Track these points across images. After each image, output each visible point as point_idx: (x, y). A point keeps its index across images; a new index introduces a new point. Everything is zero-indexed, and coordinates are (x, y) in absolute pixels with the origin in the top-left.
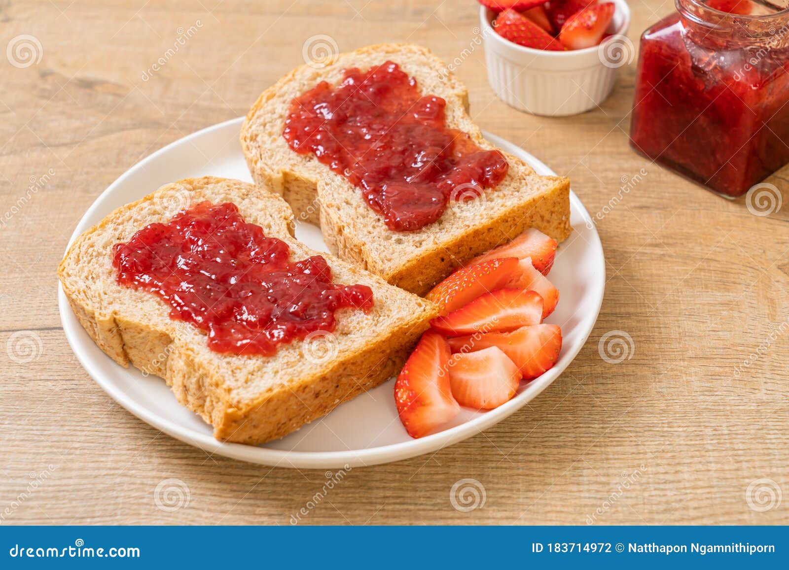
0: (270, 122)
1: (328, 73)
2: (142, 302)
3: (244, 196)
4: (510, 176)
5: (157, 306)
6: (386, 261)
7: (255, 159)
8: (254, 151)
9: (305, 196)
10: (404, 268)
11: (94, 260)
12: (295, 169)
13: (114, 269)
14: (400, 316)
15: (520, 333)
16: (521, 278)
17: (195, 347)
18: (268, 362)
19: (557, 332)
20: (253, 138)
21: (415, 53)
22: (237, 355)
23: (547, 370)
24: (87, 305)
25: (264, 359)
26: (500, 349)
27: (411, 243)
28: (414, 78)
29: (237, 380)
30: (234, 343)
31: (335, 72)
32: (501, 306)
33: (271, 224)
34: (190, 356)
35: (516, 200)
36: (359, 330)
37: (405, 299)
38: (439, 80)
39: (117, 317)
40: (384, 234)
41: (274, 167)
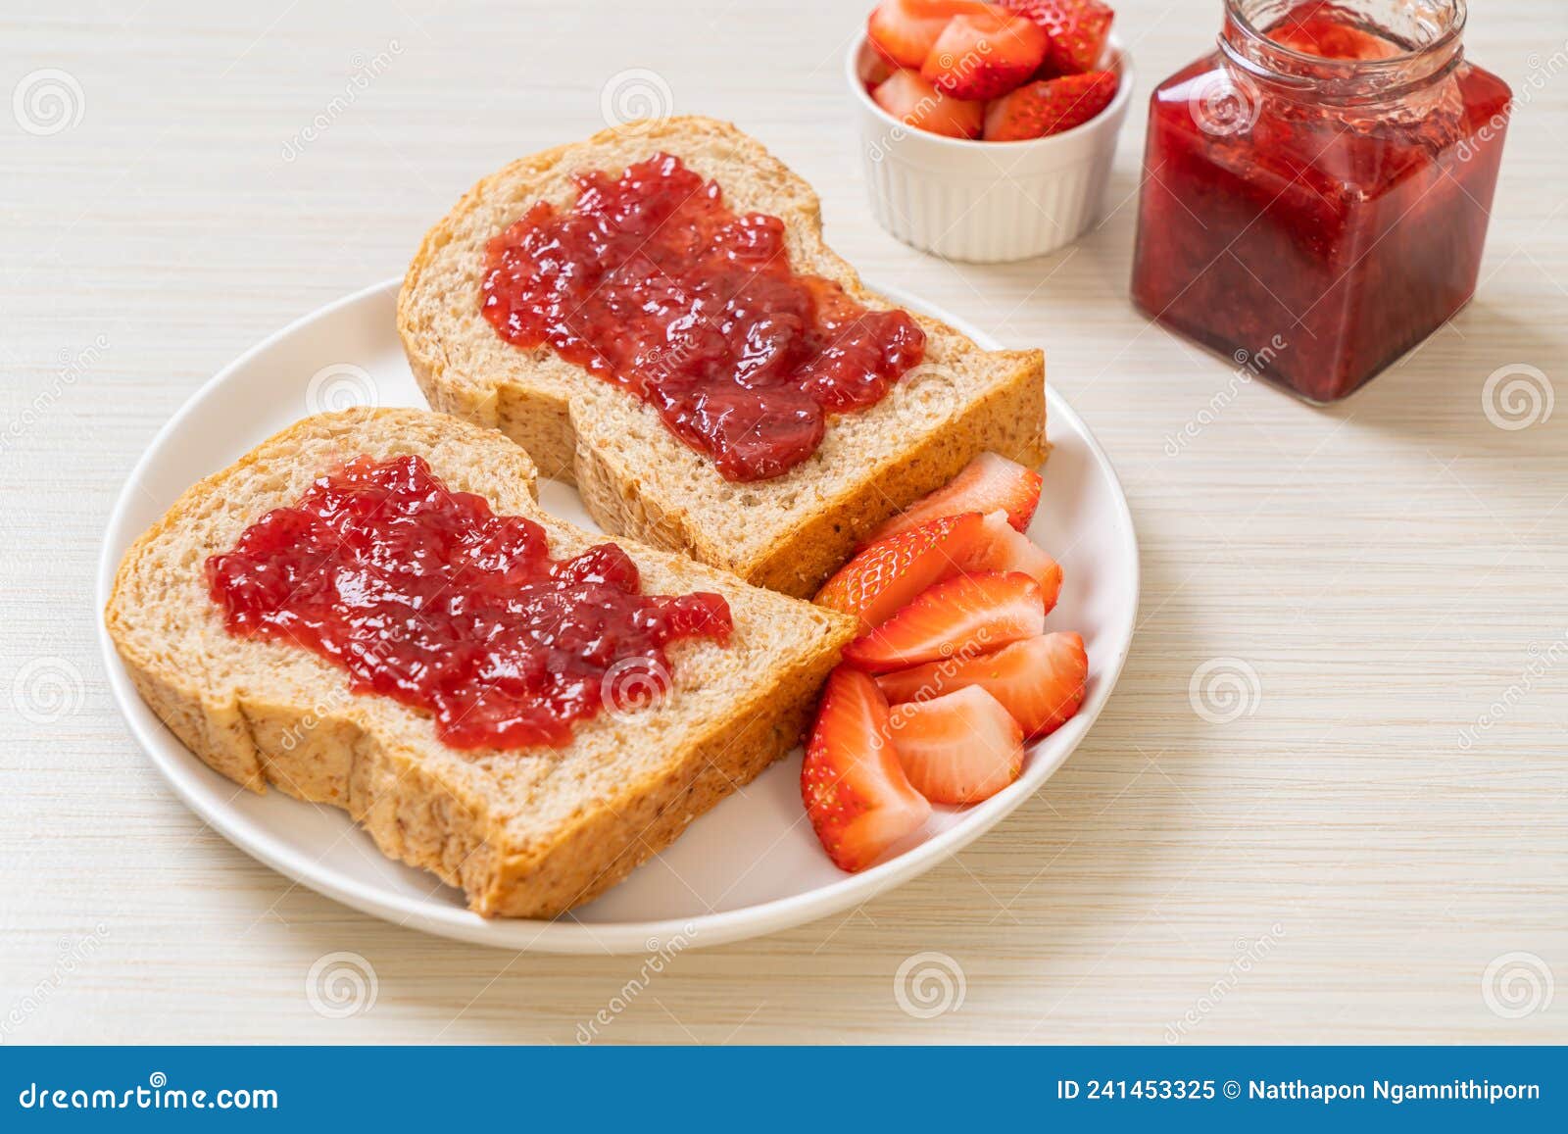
0: (452, 290)
1: (545, 183)
2: (287, 665)
3: (433, 441)
4: (931, 358)
5: (318, 672)
6: (734, 543)
7: (437, 364)
8: (432, 349)
9: (540, 428)
10: (773, 552)
11: (171, 593)
12: (520, 377)
13: (217, 606)
14: (786, 645)
15: (1012, 654)
16: (990, 550)
17: (415, 744)
18: (563, 757)
19: (1078, 648)
20: (426, 323)
21: (707, 133)
22: (500, 750)
23: (1068, 718)
24: (182, 682)
25: (554, 752)
26: (989, 690)
27: (774, 503)
28: (714, 183)
29: (512, 800)
30: (490, 727)
31: (559, 181)
32: (965, 605)
33: (499, 488)
34: (408, 762)
35: (950, 403)
36: (716, 681)
37: (789, 611)
38: (761, 183)
39: (245, 700)
40: (718, 488)
41: (477, 377)
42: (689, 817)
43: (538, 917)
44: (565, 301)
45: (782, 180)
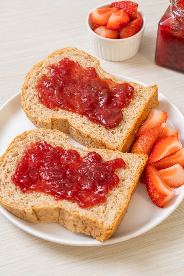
0: (32, 99)
1: (41, 70)
2: (39, 197)
3: (43, 135)
4: (135, 91)
5: (46, 197)
6: (115, 144)
7: (36, 117)
8: (34, 113)
11: (6, 186)
12: (55, 116)
13: (18, 187)
14: (137, 165)
16: (164, 131)
17: (76, 210)
18: (106, 205)
20: (30, 108)
21: (71, 51)
24: (20, 208)
25: (104, 204)
27: (119, 132)
28: (77, 62)
29: (102, 218)
31: (44, 69)
33: (62, 143)
34: (76, 214)
35: (144, 100)
36: (127, 177)
37: (133, 157)
38: (86, 60)
39: (34, 208)
40: (106, 132)
41: (46, 118)
44: (58, 96)
45: (90, 58)
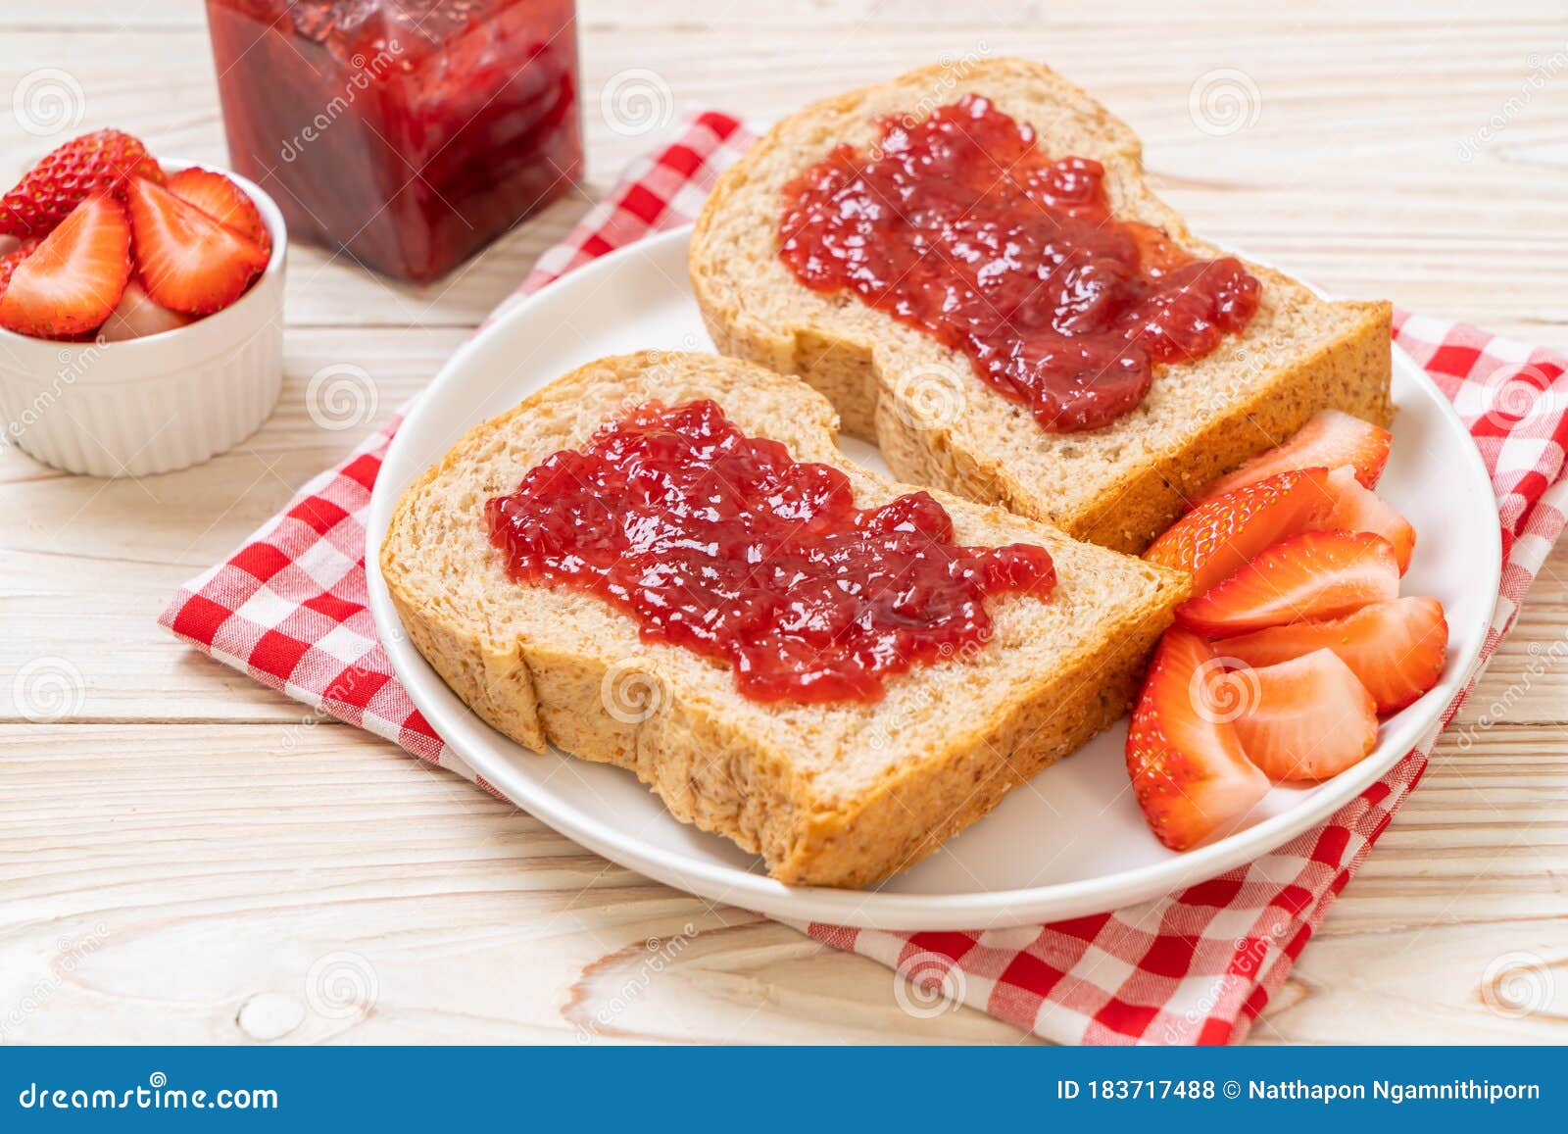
0: (746, 233)
1: (846, 126)
2: (573, 613)
3: (726, 386)
4: (1265, 308)
5: (606, 620)
6: (1055, 496)
7: (731, 309)
8: (726, 294)
9: (841, 378)
10: (1097, 505)
11: (449, 536)
12: (819, 322)
13: (498, 551)
14: (1113, 602)
15: (1365, 618)
16: (1335, 508)
17: (714, 696)
18: (872, 714)
19: (1437, 613)
20: (720, 267)
21: (1020, 75)
22: (805, 704)
23: (1426, 691)
24: (461, 626)
25: (863, 708)
26: (1338, 654)
27: (1097, 455)
28: (1028, 124)
29: (818, 755)
30: (793, 680)
31: (861, 124)
32: (1311, 567)
33: (799, 436)
34: (705, 715)
35: (1291, 354)
36: (1039, 638)
37: (1116, 567)
38: (1079, 126)
39: (528, 647)
40: (1038, 439)
41: (774, 322)
42: (1008, 786)
43: (845, 885)
44: (869, 245)
45: (1101, 122)
